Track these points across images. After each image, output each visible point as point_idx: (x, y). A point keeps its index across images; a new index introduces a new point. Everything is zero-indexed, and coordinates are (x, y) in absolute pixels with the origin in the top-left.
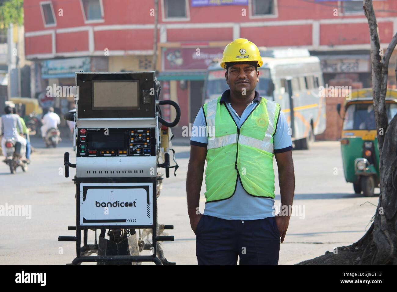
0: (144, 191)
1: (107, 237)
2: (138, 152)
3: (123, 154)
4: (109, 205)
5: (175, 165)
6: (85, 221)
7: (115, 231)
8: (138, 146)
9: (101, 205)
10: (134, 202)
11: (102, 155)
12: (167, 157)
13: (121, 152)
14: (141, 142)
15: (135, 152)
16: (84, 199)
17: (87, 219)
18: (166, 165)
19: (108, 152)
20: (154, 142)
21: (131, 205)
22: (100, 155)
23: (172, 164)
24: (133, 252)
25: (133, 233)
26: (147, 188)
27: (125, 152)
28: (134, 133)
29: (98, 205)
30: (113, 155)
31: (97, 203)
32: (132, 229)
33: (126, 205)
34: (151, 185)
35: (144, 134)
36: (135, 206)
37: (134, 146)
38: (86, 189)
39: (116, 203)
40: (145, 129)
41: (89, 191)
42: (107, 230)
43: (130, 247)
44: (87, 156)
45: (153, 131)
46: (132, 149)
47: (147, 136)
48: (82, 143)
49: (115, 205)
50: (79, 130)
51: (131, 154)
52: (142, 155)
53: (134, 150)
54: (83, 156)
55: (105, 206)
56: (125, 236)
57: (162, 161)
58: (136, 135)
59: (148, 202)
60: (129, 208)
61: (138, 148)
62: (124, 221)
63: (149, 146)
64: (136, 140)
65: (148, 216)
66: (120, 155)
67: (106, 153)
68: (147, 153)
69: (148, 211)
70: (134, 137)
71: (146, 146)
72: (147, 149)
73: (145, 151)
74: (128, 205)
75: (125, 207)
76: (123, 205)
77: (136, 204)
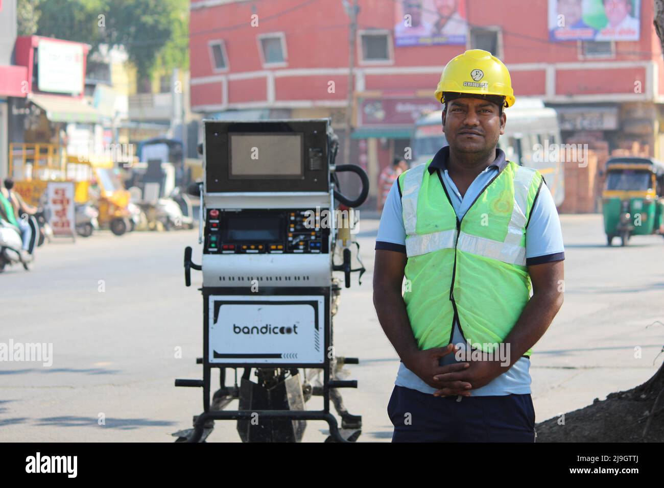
0: (310, 309)
1: (253, 379)
2: (301, 247)
3: (277, 249)
4: (255, 330)
5: (360, 267)
6: (216, 355)
7: (267, 371)
8: (302, 237)
9: (242, 330)
10: (295, 327)
11: (244, 252)
12: (347, 255)
13: (273, 247)
14: (306, 231)
15: (296, 247)
16: (215, 321)
17: (219, 352)
18: (346, 268)
19: (253, 247)
21: (289, 331)
22: (240, 251)
23: (355, 265)
24: (294, 404)
25: (294, 373)
26: (315, 304)
27: (280, 247)
28: (296, 216)
29: (237, 330)
30: (261, 252)
31: (235, 327)
32: (294, 369)
33: (282, 330)
34: (321, 299)
36: (296, 333)
37: (295, 237)
38: (218, 304)
39: (266, 328)
41: (223, 308)
42: (254, 371)
43: (289, 396)
44: (219, 252)
46: (292, 242)
48: (214, 233)
49: (264, 330)
50: (209, 211)
51: (289, 249)
52: (307, 251)
53: (294, 243)
54: (214, 253)
55: (248, 333)
57: (339, 261)
58: (298, 219)
59: (317, 327)
60: (286, 335)
61: (300, 241)
62: (278, 356)
63: (319, 237)
64: (298, 227)
65: (317, 348)
66: (272, 252)
67: (249, 248)
68: (315, 248)
69: (317, 341)
70: (295, 222)
71: (313, 238)
72: (315, 242)
73: (313, 245)
74: (285, 331)
75: (280, 334)
76: (277, 330)
77: (297, 330)
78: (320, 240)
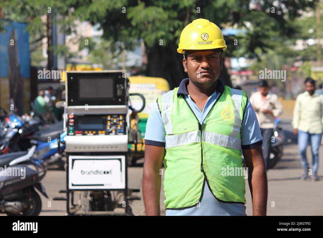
0: (118, 162)
2: (114, 132)
3: (102, 133)
4: (91, 173)
6: (73, 185)
8: (114, 127)
9: (85, 173)
11: (86, 135)
13: (100, 132)
14: (116, 125)
15: (111, 132)
16: (72, 168)
17: (74, 183)
19: (90, 132)
20: (125, 124)
21: (108, 173)
22: (84, 134)
26: (120, 160)
27: (104, 132)
29: (83, 173)
30: (95, 134)
31: (82, 171)
34: (123, 158)
35: (118, 119)
36: (111, 174)
37: (110, 127)
38: (73, 160)
39: (97, 171)
40: (119, 115)
41: (76, 162)
44: (74, 135)
45: (124, 116)
46: (108, 130)
47: (120, 120)
48: (71, 126)
49: (96, 173)
50: (68, 115)
51: (108, 133)
52: (116, 134)
53: (110, 130)
55: (88, 174)
58: (112, 119)
59: (121, 170)
60: (106, 175)
61: (113, 129)
62: (103, 185)
63: (122, 127)
64: (112, 123)
65: (121, 181)
66: (100, 134)
67: (88, 133)
68: (120, 132)
69: (121, 177)
70: (110, 121)
71: (119, 128)
72: (120, 130)
73: (119, 131)
74: (106, 173)
75: (104, 174)
77: (112, 172)
78: (123, 129)
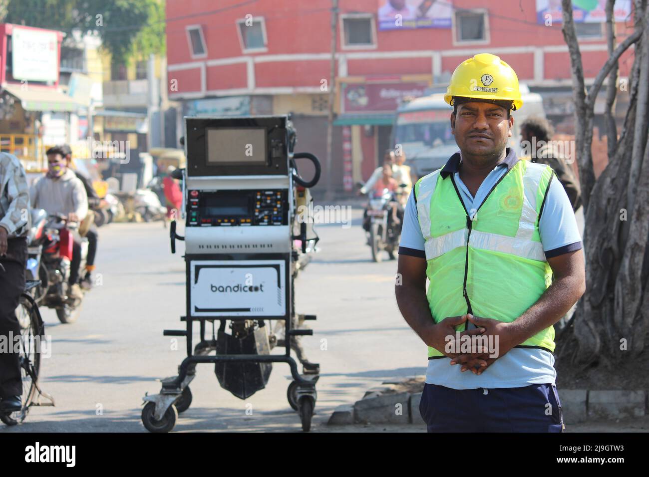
0: (274, 270)
1: (228, 331)
2: (266, 220)
3: (246, 222)
4: (229, 289)
5: (314, 237)
6: (197, 310)
7: (238, 323)
8: (266, 212)
9: (218, 289)
10: (261, 286)
11: (218, 225)
12: (303, 226)
13: (243, 221)
14: (270, 207)
15: (262, 220)
16: (196, 282)
17: (200, 307)
18: (303, 237)
19: (226, 221)
20: (286, 206)
21: (256, 289)
22: (215, 224)
23: (310, 234)
24: (261, 350)
25: (262, 325)
26: (277, 267)
27: (248, 220)
28: (261, 195)
29: (214, 289)
30: (233, 225)
31: (212, 287)
32: (261, 321)
33: (251, 289)
34: (282, 263)
35: (274, 197)
36: (262, 291)
37: (260, 212)
38: (198, 268)
39: (238, 287)
40: (275, 191)
41: (202, 271)
42: (228, 323)
43: (258, 344)
44: (199, 225)
45: (285, 192)
46: (258, 216)
47: (277, 200)
48: (194, 210)
49: (236, 289)
50: (190, 192)
51: (256, 222)
52: (270, 224)
53: (260, 217)
54: (194, 226)
55: (223, 291)
56: (251, 329)
57: (297, 232)
58: (263, 198)
59: (279, 285)
60: (254, 293)
61: (265, 215)
62: (248, 310)
63: (280, 212)
64: (263, 204)
65: (279, 303)
66: (242, 224)
67: (223, 222)
68: (277, 221)
69: (279, 297)
70: (260, 200)
71: (275, 213)
72: (277, 216)
73: (275, 218)
74: (253, 289)
75: (249, 292)
76: (246, 289)
77: (263, 288)
78: (281, 214)
